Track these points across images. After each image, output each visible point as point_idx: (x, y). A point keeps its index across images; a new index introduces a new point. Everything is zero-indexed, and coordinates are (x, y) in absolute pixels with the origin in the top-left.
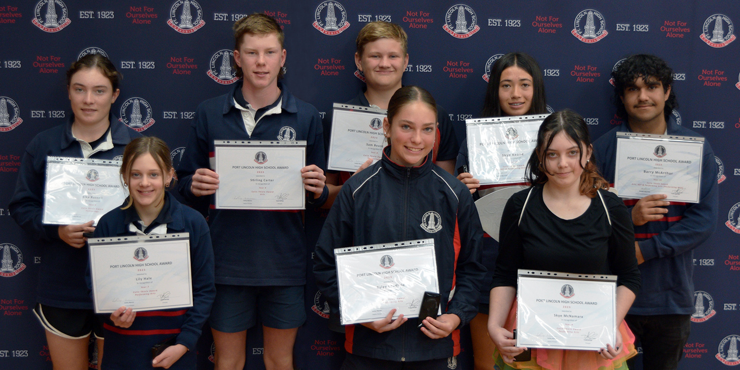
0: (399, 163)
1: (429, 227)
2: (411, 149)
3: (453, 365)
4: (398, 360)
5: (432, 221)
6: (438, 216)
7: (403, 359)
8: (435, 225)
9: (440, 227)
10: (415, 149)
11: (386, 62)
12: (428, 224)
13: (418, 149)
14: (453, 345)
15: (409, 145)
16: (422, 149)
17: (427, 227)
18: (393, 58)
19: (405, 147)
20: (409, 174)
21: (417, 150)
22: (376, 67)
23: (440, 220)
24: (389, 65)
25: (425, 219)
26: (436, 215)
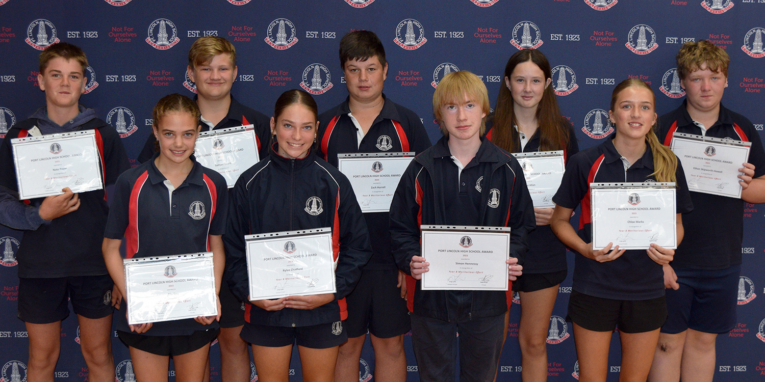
0: (284, 156)
1: (312, 211)
2: (293, 145)
3: (337, 331)
4: (289, 326)
5: (314, 205)
6: (320, 200)
7: (293, 325)
8: (318, 208)
9: (322, 210)
10: (296, 144)
11: (216, 75)
12: (311, 208)
13: (298, 144)
14: (340, 311)
15: (291, 141)
16: (302, 145)
17: (310, 210)
18: (223, 71)
19: (288, 143)
20: (293, 164)
21: (297, 146)
22: (207, 79)
23: (321, 204)
24: (220, 78)
25: (308, 204)
26: (318, 200)
